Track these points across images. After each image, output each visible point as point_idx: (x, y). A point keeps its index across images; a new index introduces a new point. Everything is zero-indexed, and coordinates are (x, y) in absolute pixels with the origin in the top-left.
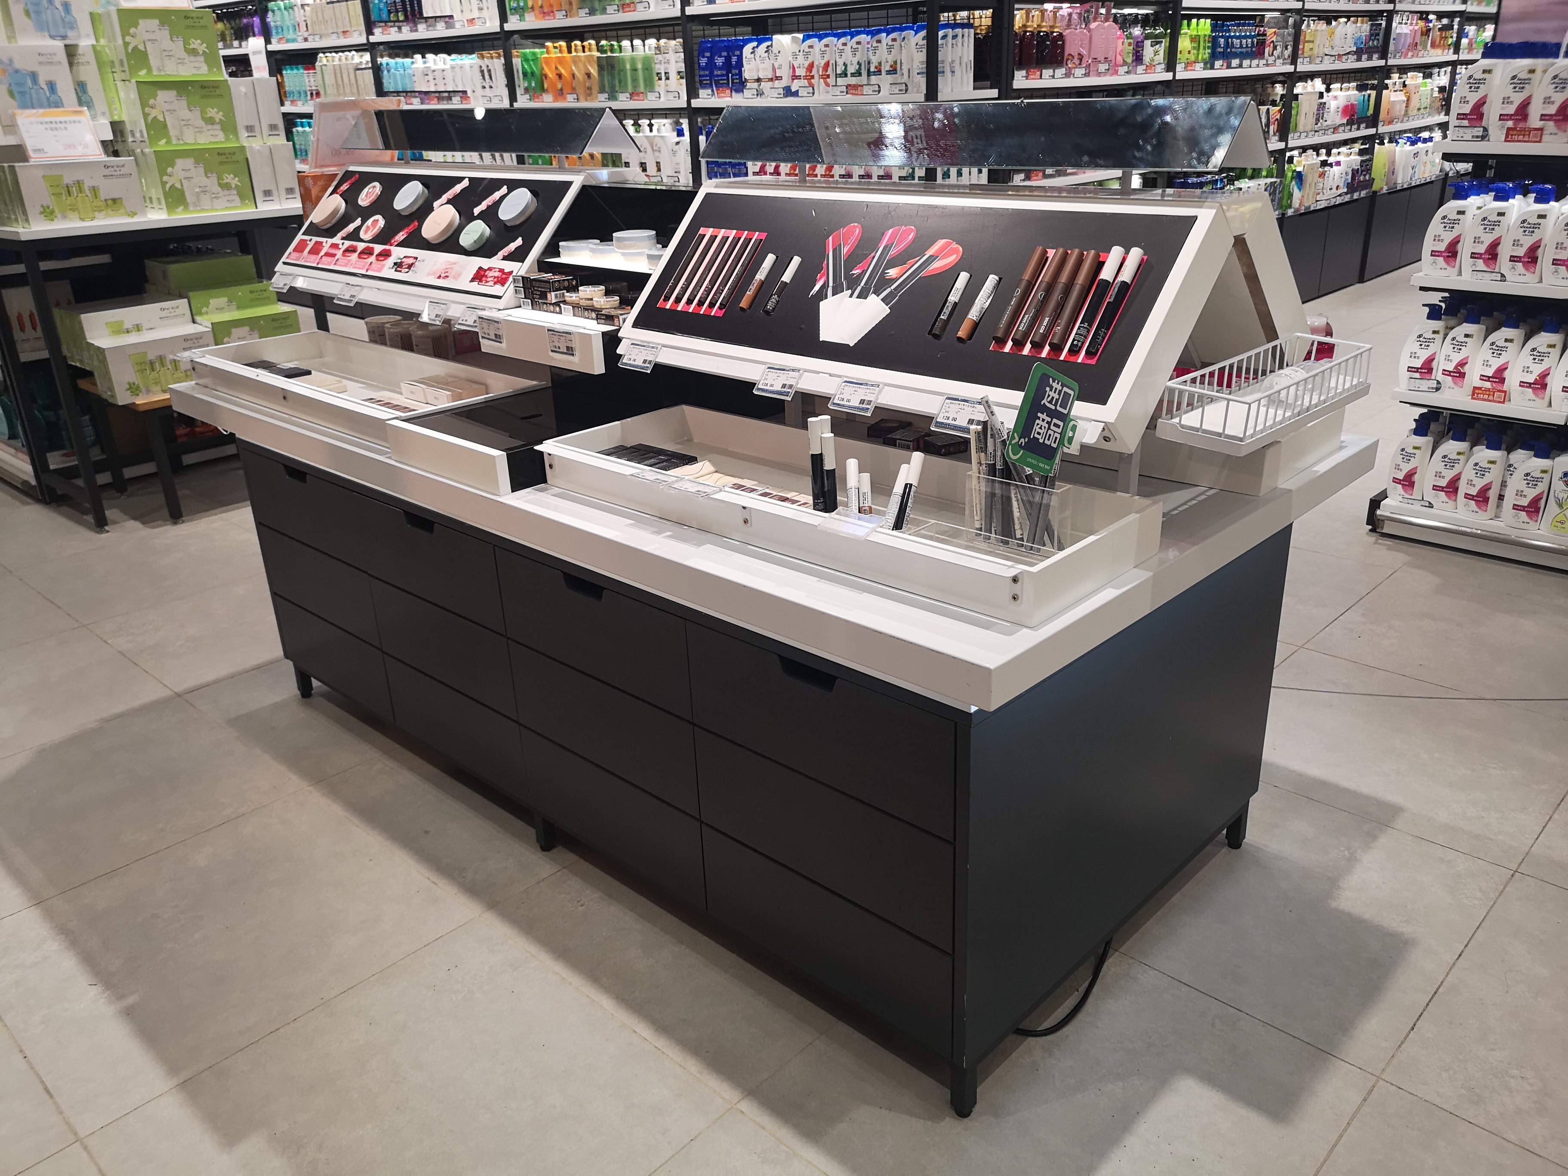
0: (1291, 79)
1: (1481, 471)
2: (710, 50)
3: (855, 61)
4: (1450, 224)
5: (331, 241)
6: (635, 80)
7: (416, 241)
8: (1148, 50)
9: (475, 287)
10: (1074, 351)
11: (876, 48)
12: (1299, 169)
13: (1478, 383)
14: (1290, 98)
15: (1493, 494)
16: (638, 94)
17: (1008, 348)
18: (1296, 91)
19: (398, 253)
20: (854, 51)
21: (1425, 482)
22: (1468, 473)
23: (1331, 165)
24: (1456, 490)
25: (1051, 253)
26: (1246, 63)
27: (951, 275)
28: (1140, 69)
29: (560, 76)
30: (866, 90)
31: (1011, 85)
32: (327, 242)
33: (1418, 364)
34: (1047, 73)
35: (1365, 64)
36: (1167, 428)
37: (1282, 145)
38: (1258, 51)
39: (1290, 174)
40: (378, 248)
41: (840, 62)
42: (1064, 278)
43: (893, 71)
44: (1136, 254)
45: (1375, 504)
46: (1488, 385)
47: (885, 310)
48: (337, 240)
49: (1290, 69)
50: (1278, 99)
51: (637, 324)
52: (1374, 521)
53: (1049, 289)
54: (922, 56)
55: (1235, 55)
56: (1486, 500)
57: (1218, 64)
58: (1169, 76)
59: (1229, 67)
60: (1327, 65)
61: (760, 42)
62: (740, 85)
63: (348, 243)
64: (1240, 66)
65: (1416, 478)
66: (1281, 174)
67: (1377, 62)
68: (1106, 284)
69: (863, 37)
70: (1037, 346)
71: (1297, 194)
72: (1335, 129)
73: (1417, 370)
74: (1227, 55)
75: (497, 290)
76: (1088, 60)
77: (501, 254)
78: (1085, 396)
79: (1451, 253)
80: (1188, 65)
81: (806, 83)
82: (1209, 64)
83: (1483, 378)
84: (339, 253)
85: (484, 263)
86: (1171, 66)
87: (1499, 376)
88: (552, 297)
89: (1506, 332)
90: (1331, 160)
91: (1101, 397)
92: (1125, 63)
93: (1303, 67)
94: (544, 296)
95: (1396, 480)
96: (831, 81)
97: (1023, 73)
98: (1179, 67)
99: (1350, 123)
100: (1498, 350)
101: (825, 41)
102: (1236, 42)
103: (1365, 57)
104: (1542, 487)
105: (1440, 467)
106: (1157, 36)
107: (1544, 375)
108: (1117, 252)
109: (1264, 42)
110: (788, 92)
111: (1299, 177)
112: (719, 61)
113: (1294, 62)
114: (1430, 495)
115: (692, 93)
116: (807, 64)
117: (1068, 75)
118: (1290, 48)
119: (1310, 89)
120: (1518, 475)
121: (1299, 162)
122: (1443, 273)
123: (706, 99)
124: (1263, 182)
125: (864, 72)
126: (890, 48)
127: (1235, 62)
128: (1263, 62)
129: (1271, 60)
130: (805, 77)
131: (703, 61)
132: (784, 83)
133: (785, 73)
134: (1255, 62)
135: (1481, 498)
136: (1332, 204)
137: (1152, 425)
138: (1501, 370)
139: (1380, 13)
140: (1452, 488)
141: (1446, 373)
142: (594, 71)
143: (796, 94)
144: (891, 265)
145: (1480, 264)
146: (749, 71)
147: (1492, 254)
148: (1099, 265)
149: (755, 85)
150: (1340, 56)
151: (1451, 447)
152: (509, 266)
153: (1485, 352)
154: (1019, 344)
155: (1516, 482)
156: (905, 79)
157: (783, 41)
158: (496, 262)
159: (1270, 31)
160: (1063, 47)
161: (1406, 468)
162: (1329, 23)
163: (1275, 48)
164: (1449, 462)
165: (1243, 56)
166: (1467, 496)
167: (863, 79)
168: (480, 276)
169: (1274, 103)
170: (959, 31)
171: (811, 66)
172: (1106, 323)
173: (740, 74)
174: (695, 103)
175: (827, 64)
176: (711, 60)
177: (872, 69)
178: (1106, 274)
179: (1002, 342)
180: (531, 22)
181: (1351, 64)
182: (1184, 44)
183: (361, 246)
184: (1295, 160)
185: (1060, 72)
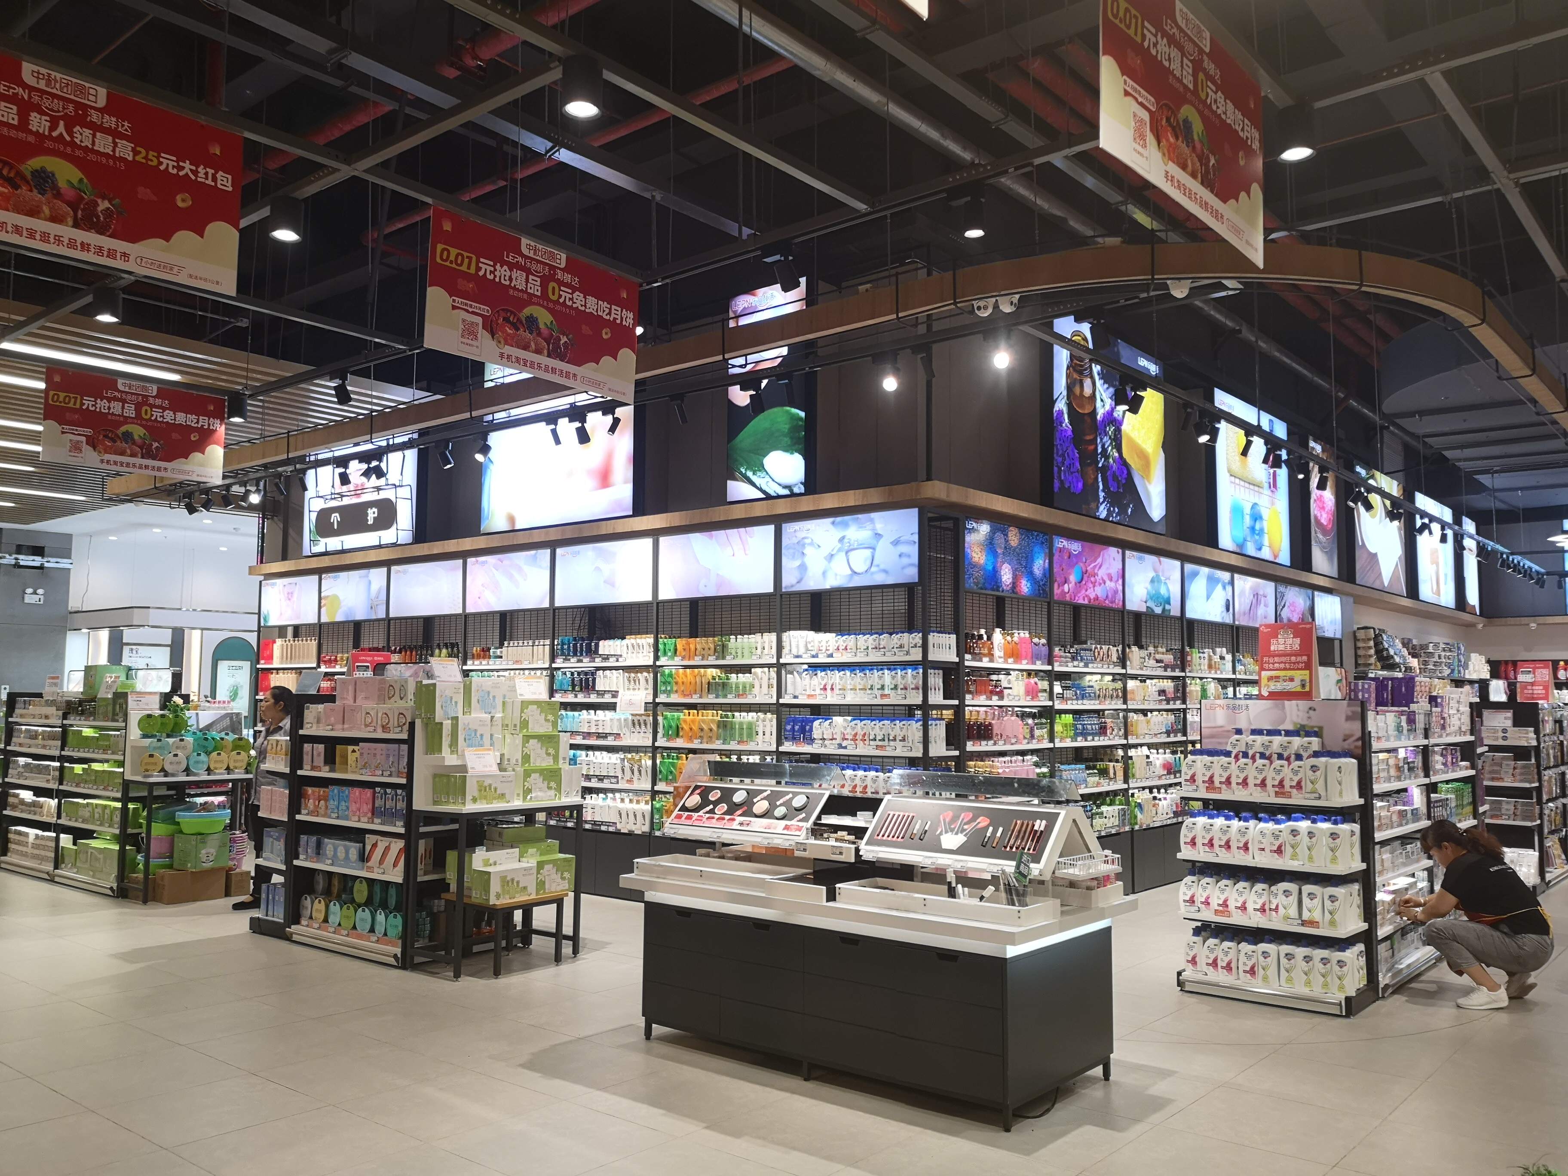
0: (1126, 747)
1: (1226, 953)
2: (793, 721)
3: (881, 733)
4: (1191, 829)
5: (697, 814)
6: (741, 735)
7: (749, 813)
8: (1037, 733)
9: (785, 832)
10: (1029, 849)
11: (893, 728)
12: (1139, 801)
13: (1217, 908)
14: (1127, 759)
15: (1233, 965)
16: (743, 742)
17: (1008, 849)
18: (1130, 754)
19: (740, 819)
20: (881, 729)
21: (1202, 961)
22: (1221, 956)
23: (1160, 800)
24: (1217, 965)
25: (1019, 822)
26: (1096, 738)
27: (987, 828)
28: (1034, 741)
29: (691, 729)
30: (888, 748)
31: (965, 749)
32: (695, 815)
33: (1187, 898)
34: (984, 743)
35: (1172, 739)
36: (1058, 873)
37: (1126, 786)
38: (1103, 730)
39: (1133, 804)
40: (727, 817)
41: (872, 733)
42: (1024, 829)
43: (903, 740)
44: (1044, 822)
45: (1179, 974)
46: (1221, 908)
47: (966, 839)
48: (701, 813)
49: (1125, 742)
50: (1120, 758)
51: (867, 844)
52: (1180, 984)
53: (1019, 832)
54: (921, 734)
55: (1090, 734)
56: (1231, 969)
57: (1079, 739)
58: (1051, 745)
59: (1086, 740)
60: (1148, 740)
61: (826, 720)
62: (811, 741)
63: (708, 815)
64: (1093, 740)
65: (1197, 959)
66: (1128, 803)
67: (1180, 737)
68: (1036, 831)
69: (886, 722)
70: (1017, 848)
71: (1139, 816)
72: (1160, 777)
73: (1187, 901)
74: (1084, 734)
75: (797, 833)
76: (1004, 737)
77: (796, 819)
78: (1033, 862)
79: (1193, 843)
80: (1062, 740)
81: (852, 742)
82: (1074, 739)
83: (1219, 905)
84: (704, 819)
85: (789, 823)
86: (1052, 740)
87: (1225, 904)
88: (825, 835)
89: (1225, 882)
90: (1159, 796)
91: (1038, 862)
92: (1025, 738)
93: (1132, 740)
94: (822, 835)
95: (1188, 961)
96: (867, 742)
97: (971, 743)
98: (1057, 740)
99: (1169, 773)
100: (1222, 891)
101: (864, 722)
102: (1089, 727)
103: (1172, 735)
104: (1254, 960)
105: (1207, 952)
106: (1042, 724)
107: (1245, 903)
108: (1038, 821)
109: (1105, 727)
110: (840, 746)
111: (1139, 805)
112: (797, 728)
113: (1126, 738)
114: (1205, 968)
115: (779, 743)
116: (853, 733)
117: (995, 744)
118: (1123, 730)
119: (1139, 753)
120: (1242, 955)
121: (1138, 797)
122: (1191, 853)
123: (788, 747)
124: (1116, 808)
125: (886, 739)
126: (901, 729)
127: (1090, 738)
128: (1106, 738)
129: (1111, 737)
130: (852, 740)
131: (789, 727)
132: (838, 741)
133: (838, 737)
134: (1102, 738)
135: (1228, 967)
136: (1165, 823)
137: (1054, 873)
138: (1226, 901)
139: (1179, 710)
140: (1214, 964)
141: (1202, 903)
142: (714, 727)
143: (845, 748)
144: (965, 824)
145: (1207, 848)
146: (816, 734)
147: (1211, 844)
148: (1034, 826)
149: (821, 742)
150: (1156, 735)
151: (1212, 941)
152: (801, 824)
153: (1217, 892)
154: (1011, 848)
155: (1242, 958)
156: (910, 744)
157: (838, 720)
158: (794, 822)
159: (1108, 721)
160: (991, 730)
161: (1192, 954)
162: (1146, 715)
163: (1113, 730)
164: (1212, 950)
165: (1093, 735)
166: (1222, 968)
167: (886, 743)
168: (787, 828)
169: (1117, 761)
170: (938, 722)
171: (856, 735)
172: (1037, 842)
173: (811, 735)
174: (781, 749)
175: (865, 734)
176: (793, 727)
177: (891, 738)
178: (1036, 828)
179: (1006, 847)
180: (674, 698)
181: (1164, 739)
182: (1058, 728)
183: (717, 816)
184: (1136, 795)
185: (991, 742)
